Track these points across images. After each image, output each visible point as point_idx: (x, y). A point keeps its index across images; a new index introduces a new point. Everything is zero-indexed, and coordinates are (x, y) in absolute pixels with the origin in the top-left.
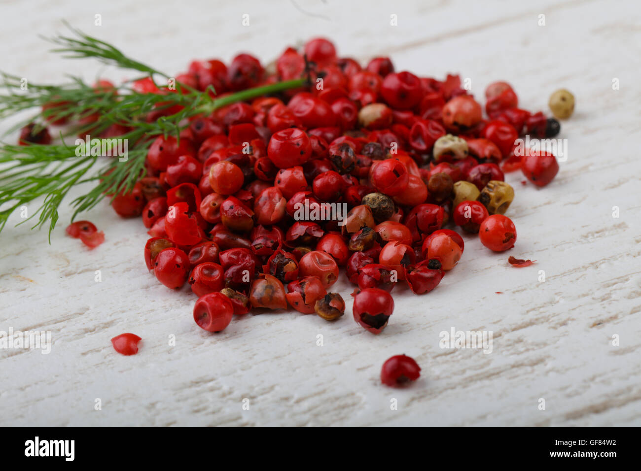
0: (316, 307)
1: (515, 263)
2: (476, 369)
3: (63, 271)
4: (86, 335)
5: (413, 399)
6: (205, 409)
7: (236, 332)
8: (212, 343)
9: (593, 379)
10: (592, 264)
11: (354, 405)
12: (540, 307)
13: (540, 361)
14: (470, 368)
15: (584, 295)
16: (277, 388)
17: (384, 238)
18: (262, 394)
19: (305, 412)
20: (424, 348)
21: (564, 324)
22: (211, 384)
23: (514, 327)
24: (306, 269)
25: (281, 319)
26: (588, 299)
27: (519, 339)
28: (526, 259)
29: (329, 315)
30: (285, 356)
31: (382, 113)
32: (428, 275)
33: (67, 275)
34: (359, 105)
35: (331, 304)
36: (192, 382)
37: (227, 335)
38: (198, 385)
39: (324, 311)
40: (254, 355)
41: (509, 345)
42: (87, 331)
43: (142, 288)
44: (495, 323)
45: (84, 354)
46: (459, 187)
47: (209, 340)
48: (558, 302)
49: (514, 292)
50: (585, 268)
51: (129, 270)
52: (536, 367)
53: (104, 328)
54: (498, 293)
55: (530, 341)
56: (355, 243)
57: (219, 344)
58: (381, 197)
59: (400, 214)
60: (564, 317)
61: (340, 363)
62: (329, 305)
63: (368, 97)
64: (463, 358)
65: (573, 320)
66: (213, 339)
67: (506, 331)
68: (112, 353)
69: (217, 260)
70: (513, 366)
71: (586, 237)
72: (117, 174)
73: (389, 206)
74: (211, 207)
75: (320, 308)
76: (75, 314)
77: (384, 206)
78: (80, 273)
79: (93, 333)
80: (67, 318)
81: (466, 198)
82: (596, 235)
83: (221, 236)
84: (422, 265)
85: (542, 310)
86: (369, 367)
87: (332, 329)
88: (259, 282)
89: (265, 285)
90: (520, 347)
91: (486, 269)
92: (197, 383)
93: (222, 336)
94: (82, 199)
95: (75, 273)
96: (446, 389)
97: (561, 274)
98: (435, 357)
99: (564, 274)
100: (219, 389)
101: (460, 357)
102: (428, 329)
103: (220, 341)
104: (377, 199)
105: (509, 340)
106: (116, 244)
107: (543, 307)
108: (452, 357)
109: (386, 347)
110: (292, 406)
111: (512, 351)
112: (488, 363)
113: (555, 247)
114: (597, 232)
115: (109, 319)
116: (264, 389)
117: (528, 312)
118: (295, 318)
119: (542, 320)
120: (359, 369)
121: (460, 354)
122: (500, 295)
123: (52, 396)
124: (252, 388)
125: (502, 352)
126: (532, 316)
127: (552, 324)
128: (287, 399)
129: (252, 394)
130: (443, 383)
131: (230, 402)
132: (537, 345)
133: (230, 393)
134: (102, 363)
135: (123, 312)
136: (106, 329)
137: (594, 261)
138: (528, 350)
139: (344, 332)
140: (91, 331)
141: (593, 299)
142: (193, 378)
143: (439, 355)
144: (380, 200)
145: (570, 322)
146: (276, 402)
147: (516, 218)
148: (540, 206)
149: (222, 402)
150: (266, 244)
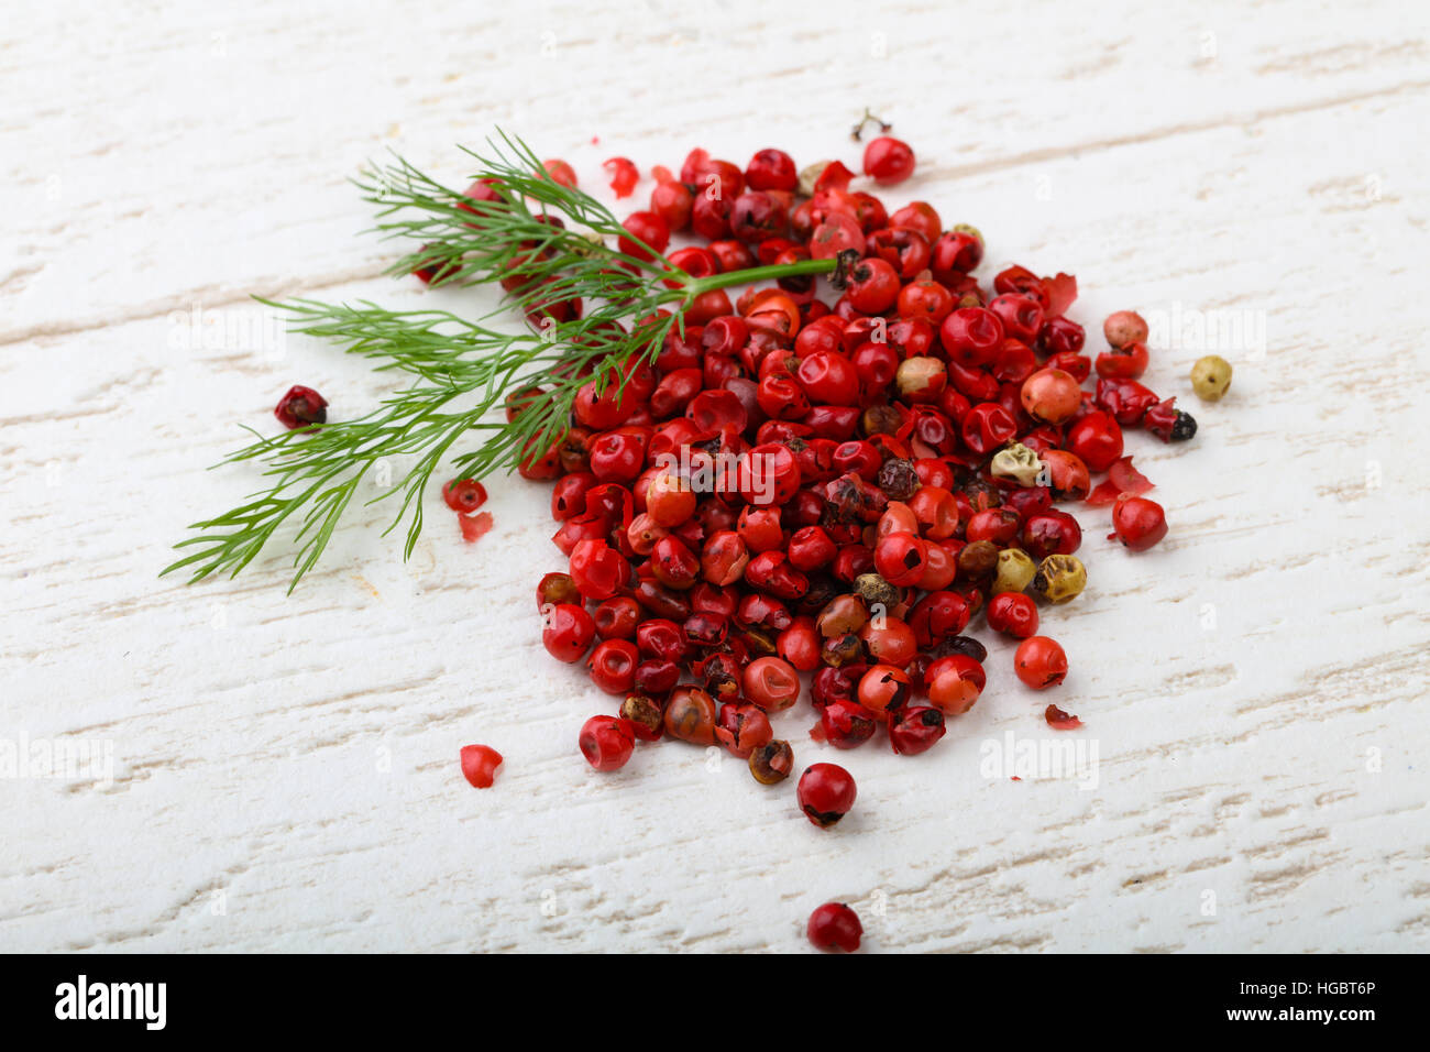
0: (751, 761)
1: (1056, 718)
2: (943, 936)
3: (421, 582)
4: (431, 724)
6: (559, 927)
7: (634, 773)
8: (597, 787)
10: (1161, 747)
12: (1065, 824)
14: (934, 934)
16: (665, 908)
17: (873, 652)
18: (643, 915)
20: (882, 873)
21: (1087, 869)
22: (578, 876)
23: (1018, 858)
24: (751, 690)
26: (1135, 821)
27: (1018, 885)
28: (1071, 715)
30: (690, 840)
31: (930, 379)
32: (919, 733)
33: (430, 588)
34: (902, 355)
35: (772, 763)
36: (553, 867)
37: (621, 776)
38: (561, 871)
39: (761, 771)
40: (649, 829)
41: (1003, 895)
42: (433, 718)
43: (525, 645)
44: (993, 844)
45: (420, 769)
46: (1007, 563)
47: (596, 780)
48: (1094, 816)
49: (1037, 783)
50: (1149, 752)
51: (513, 601)
53: (457, 716)
54: (1015, 779)
55: (1032, 896)
56: (830, 654)
57: (607, 791)
58: (882, 587)
59: (907, 604)
60: (1091, 856)
62: (768, 763)
63: (922, 343)
64: (932, 907)
65: (1103, 865)
66: (600, 780)
67: (1005, 865)
68: (457, 777)
69: (632, 637)
71: (1170, 681)
72: (528, 424)
73: (891, 600)
74: (641, 539)
75: (756, 765)
76: (423, 679)
78: (445, 589)
79: (441, 722)
80: (409, 685)
81: (1010, 584)
82: (1186, 680)
83: (647, 589)
84: (916, 715)
85: (1066, 831)
86: (798, 894)
87: (768, 799)
89: (688, 707)
90: (1015, 903)
91: (1011, 719)
92: (560, 868)
93: (616, 778)
94: (466, 459)
95: (437, 588)
97: (1114, 758)
98: (895, 895)
99: (1116, 760)
100: (588, 887)
101: (929, 902)
102: (898, 833)
103: (608, 788)
105: (1003, 886)
106: (507, 536)
107: (1069, 824)
108: (918, 900)
109: (832, 857)
111: (1002, 909)
112: (961, 928)
113: (1120, 695)
114: (1189, 675)
115: (466, 702)
116: (646, 907)
117: (1045, 830)
118: (721, 758)
119: (1060, 853)
120: (785, 897)
121: (930, 896)
122: (1017, 782)
123: (360, 849)
124: (632, 898)
125: (988, 906)
126: (1047, 841)
127: (1071, 867)
128: (673, 933)
129: (629, 913)
132: (1040, 904)
133: (600, 902)
134: (439, 796)
135: (490, 690)
136: (460, 719)
137: (1167, 742)
138: (1024, 912)
139: (782, 812)
140: (438, 720)
141: (1143, 824)
142: (555, 859)
143: (901, 892)
144: (880, 591)
145: (1097, 867)
146: (657, 937)
147: (1082, 614)
148: (1124, 593)
149: (585, 919)
150: (704, 634)
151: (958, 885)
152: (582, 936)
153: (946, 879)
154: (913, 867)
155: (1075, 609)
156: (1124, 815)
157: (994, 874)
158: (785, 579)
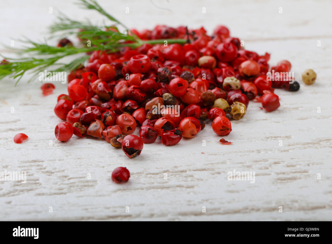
0: (111, 140)
1: (223, 142)
2: (159, 183)
4: (9, 131)
5: (120, 190)
7: (71, 144)
8: (58, 146)
9: (207, 200)
10: (258, 150)
11: (92, 186)
13: (192, 187)
14: (157, 183)
15: (241, 163)
16: (66, 171)
18: (57, 172)
19: (67, 184)
20: (145, 169)
21: (219, 173)
22: (40, 163)
23: (195, 169)
24: (118, 121)
25: (96, 143)
26: (241, 165)
27: (192, 175)
28: (229, 141)
29: (115, 145)
30: (83, 158)
31: (209, 61)
32: (173, 137)
33: (26, 104)
34: (201, 55)
35: (118, 140)
36: (33, 160)
37: (67, 144)
39: (113, 142)
41: (186, 177)
42: (11, 130)
44: (188, 166)
48: (226, 163)
49: (210, 155)
50: (253, 151)
52: (188, 189)
54: (202, 153)
55: (196, 177)
57: (60, 147)
58: (170, 96)
60: (220, 171)
61: (103, 167)
62: (116, 140)
63: (209, 53)
65: (224, 172)
66: (59, 144)
67: (190, 170)
68: (11, 141)
69: (84, 109)
70: (178, 186)
71: (268, 138)
73: (172, 101)
74: (95, 85)
75: (112, 141)
77: (170, 100)
81: (218, 107)
82: (273, 138)
84: (172, 131)
85: (215, 165)
88: (93, 123)
90: (189, 179)
91: (208, 142)
92: (35, 161)
93: (65, 144)
95: (28, 104)
96: (138, 189)
98: (148, 174)
99: (240, 152)
100: (42, 166)
101: (159, 176)
102: (156, 161)
104: (167, 97)
107: (217, 164)
109: (130, 165)
110: (65, 180)
111: (184, 180)
112: (167, 182)
113: (248, 139)
114: (275, 137)
116: (60, 170)
117: (208, 164)
118: (103, 144)
119: (211, 169)
120: (109, 172)
122: (203, 154)
124: (55, 168)
125: (179, 179)
126: (207, 167)
127: (213, 172)
128: (66, 177)
129: (52, 171)
130: (139, 186)
131: (40, 172)
132: (198, 179)
133: (45, 169)
135: (33, 125)
137: (260, 149)
138: (192, 181)
141: (243, 165)
142: (34, 159)
143: (150, 174)
144: (169, 97)
145: (222, 173)
146: (59, 177)
147: (243, 123)
148: (260, 120)
149: (36, 171)
150: (107, 106)
151: (171, 174)
152: (34, 175)
153: (168, 172)
154: (157, 168)
155: (241, 121)
156: (238, 163)
157: (185, 173)
158: (138, 92)
